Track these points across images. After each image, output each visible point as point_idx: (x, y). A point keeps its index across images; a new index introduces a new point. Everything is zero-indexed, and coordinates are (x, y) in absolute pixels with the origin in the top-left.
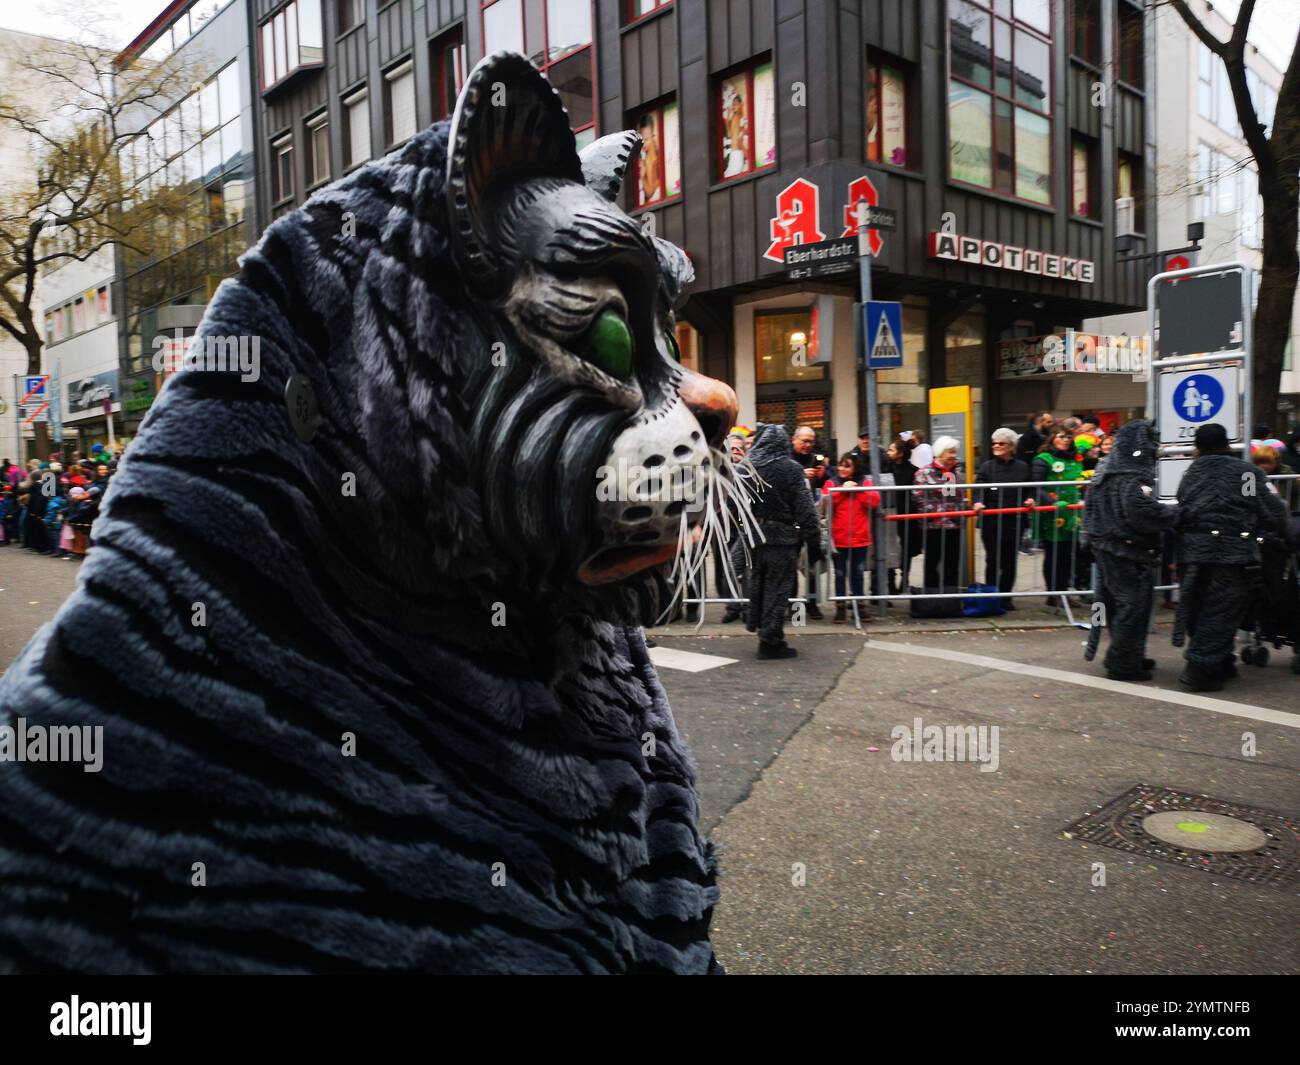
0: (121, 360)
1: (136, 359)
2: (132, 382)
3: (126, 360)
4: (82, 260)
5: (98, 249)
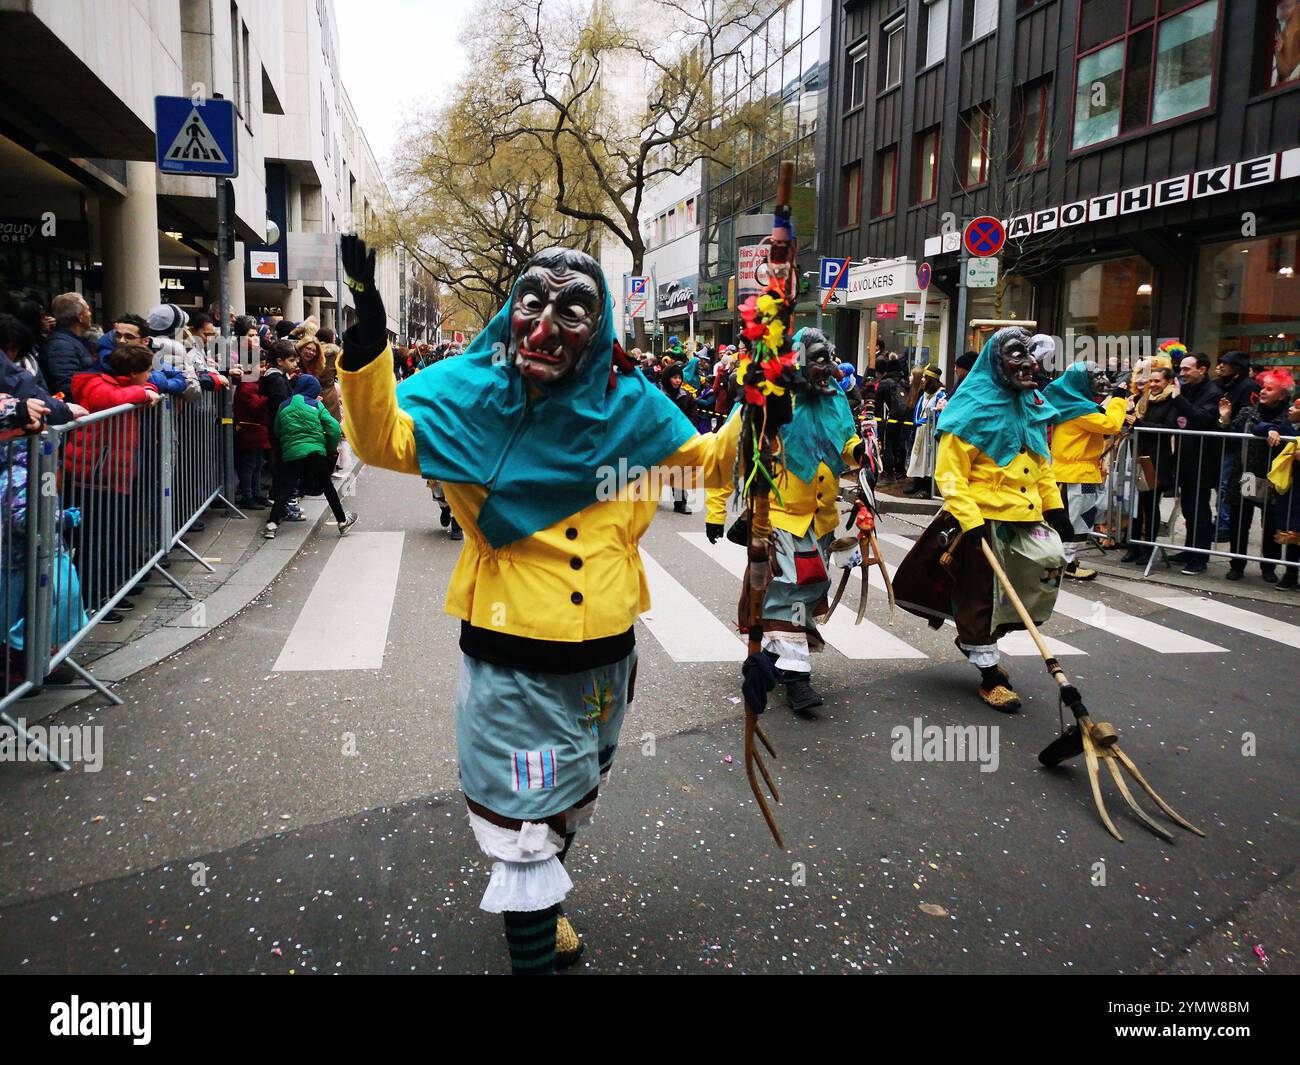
0: (701, 265)
1: (712, 265)
2: (708, 286)
3: (704, 265)
4: (678, 174)
5: (690, 165)
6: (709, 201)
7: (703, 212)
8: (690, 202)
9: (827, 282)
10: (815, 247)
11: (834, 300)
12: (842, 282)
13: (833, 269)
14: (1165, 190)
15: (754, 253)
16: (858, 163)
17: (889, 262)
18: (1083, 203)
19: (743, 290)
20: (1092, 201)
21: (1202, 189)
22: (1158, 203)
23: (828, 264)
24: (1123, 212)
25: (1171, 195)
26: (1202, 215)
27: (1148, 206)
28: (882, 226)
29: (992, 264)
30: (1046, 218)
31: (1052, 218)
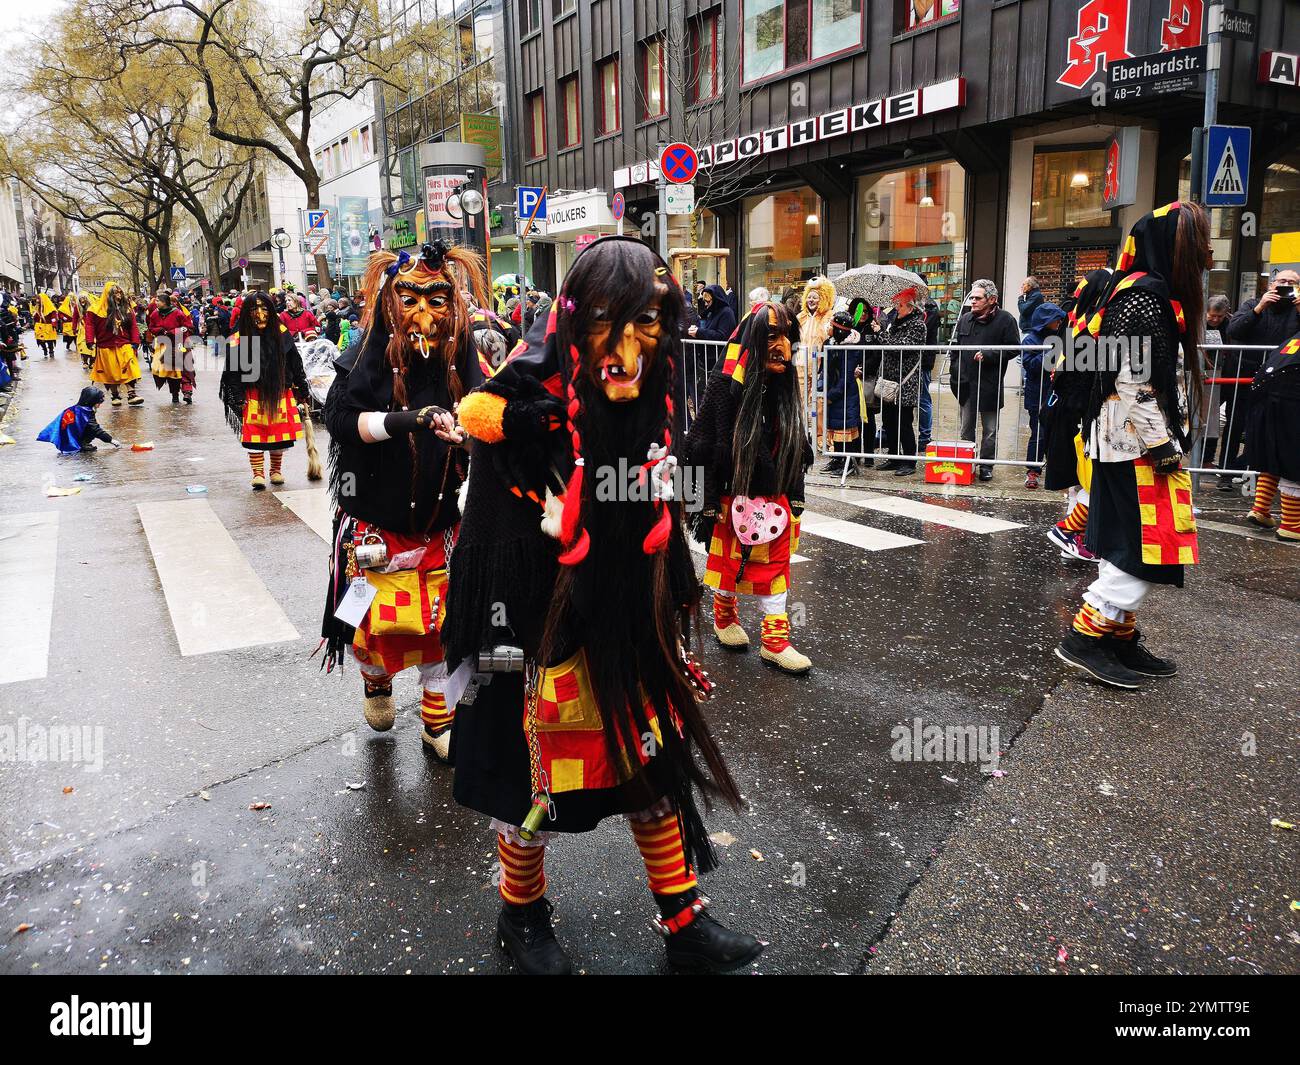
0: (383, 199)
1: (394, 199)
2: (392, 221)
3: (388, 198)
4: (349, 98)
5: (362, 87)
6: (386, 131)
7: (380, 142)
8: (364, 130)
9: (526, 212)
10: (505, 180)
11: (534, 230)
12: (541, 211)
13: (530, 198)
14: (828, 123)
15: (442, 184)
16: (540, 92)
17: (580, 194)
18: (757, 136)
19: (433, 223)
20: (765, 133)
21: (859, 123)
22: (822, 136)
23: (525, 193)
24: (792, 144)
25: (833, 128)
26: (860, 147)
27: (814, 139)
28: (570, 157)
29: (689, 190)
30: (724, 150)
31: (729, 151)
